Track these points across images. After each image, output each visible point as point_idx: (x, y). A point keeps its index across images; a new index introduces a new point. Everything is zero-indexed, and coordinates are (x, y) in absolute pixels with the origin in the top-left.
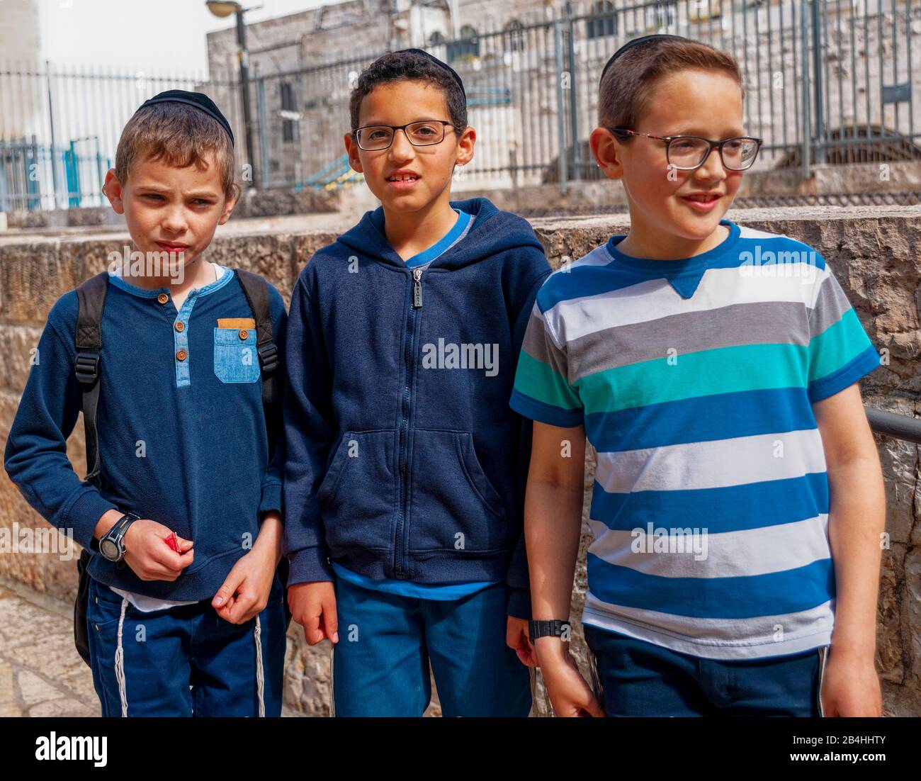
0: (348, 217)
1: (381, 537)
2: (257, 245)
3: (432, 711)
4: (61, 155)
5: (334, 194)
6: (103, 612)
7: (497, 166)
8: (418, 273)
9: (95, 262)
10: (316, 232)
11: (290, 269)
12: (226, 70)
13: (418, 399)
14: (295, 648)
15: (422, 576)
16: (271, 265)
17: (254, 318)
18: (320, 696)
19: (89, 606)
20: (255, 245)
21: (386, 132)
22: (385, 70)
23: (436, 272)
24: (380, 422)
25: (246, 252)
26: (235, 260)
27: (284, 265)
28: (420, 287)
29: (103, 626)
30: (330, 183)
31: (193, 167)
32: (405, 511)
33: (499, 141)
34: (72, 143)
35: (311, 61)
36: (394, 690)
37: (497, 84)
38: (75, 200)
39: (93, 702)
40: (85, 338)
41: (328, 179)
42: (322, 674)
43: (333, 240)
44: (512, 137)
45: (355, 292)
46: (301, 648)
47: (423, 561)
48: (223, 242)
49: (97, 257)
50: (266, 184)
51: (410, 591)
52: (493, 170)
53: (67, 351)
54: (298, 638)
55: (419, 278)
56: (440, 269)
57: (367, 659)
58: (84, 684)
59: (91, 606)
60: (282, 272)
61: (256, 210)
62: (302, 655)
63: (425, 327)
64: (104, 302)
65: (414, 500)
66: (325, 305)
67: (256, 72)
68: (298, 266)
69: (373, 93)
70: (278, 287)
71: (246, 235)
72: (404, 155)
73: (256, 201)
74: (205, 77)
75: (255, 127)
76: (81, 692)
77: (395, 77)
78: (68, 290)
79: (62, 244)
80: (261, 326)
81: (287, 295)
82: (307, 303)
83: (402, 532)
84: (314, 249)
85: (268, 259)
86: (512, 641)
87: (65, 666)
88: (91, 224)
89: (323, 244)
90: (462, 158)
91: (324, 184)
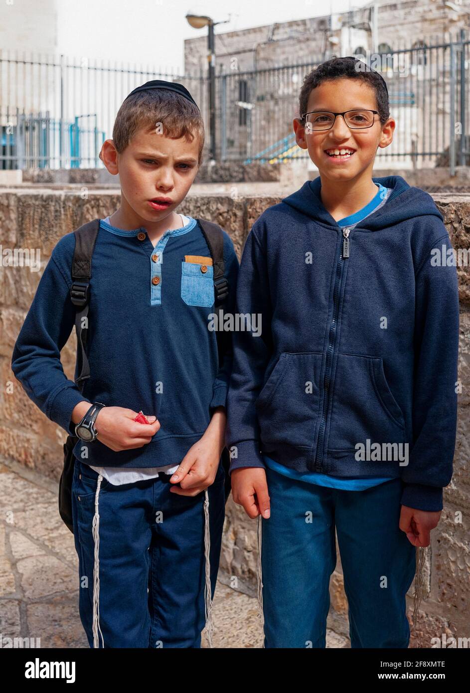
0: (286, 186)
1: (306, 438)
2: (217, 204)
3: (335, 578)
4: (67, 128)
5: (276, 167)
6: (85, 487)
7: (402, 152)
8: (347, 232)
9: (90, 211)
10: (264, 196)
11: (242, 224)
12: (198, 69)
13: (342, 330)
14: (229, 523)
15: (337, 471)
16: (227, 220)
17: (212, 258)
18: (247, 562)
19: (74, 482)
20: (215, 203)
21: (329, 117)
22: (331, 70)
23: (360, 231)
24: (312, 347)
25: (208, 209)
26: (199, 215)
27: (238, 220)
28: (348, 242)
29: (85, 497)
30: (273, 159)
31: (183, 139)
32: (326, 418)
33: (404, 133)
34: (76, 118)
35: (263, 65)
36: (308, 560)
37: (405, 89)
38: (75, 162)
39: (68, 559)
40: (79, 270)
41: (271, 156)
42: (249, 545)
43: (276, 202)
44: (414, 130)
45: (297, 244)
46: (234, 523)
47: (338, 458)
48: (191, 200)
49: (93, 207)
50: (223, 158)
51: (326, 482)
52: (399, 155)
53: (65, 279)
54: (232, 515)
55: (348, 235)
56: (364, 230)
57: (289, 536)
58: (60, 544)
59: (76, 481)
60: (236, 225)
61: (214, 176)
62: (234, 529)
63: (350, 274)
64: (95, 243)
65: (334, 410)
66: (271, 251)
67: (221, 71)
68: (248, 221)
69: (320, 87)
70: (232, 237)
71: (208, 196)
72: (342, 136)
73: (215, 170)
74: (182, 73)
75: (217, 112)
76: (58, 551)
77: (338, 75)
78: (68, 232)
79: (66, 196)
80: (217, 264)
81: (239, 244)
82: (257, 249)
83: (323, 434)
84: (261, 209)
85: (225, 215)
86: (404, 525)
87: (47, 529)
88: (87, 182)
89: (269, 205)
90: (384, 142)
91: (269, 159)
